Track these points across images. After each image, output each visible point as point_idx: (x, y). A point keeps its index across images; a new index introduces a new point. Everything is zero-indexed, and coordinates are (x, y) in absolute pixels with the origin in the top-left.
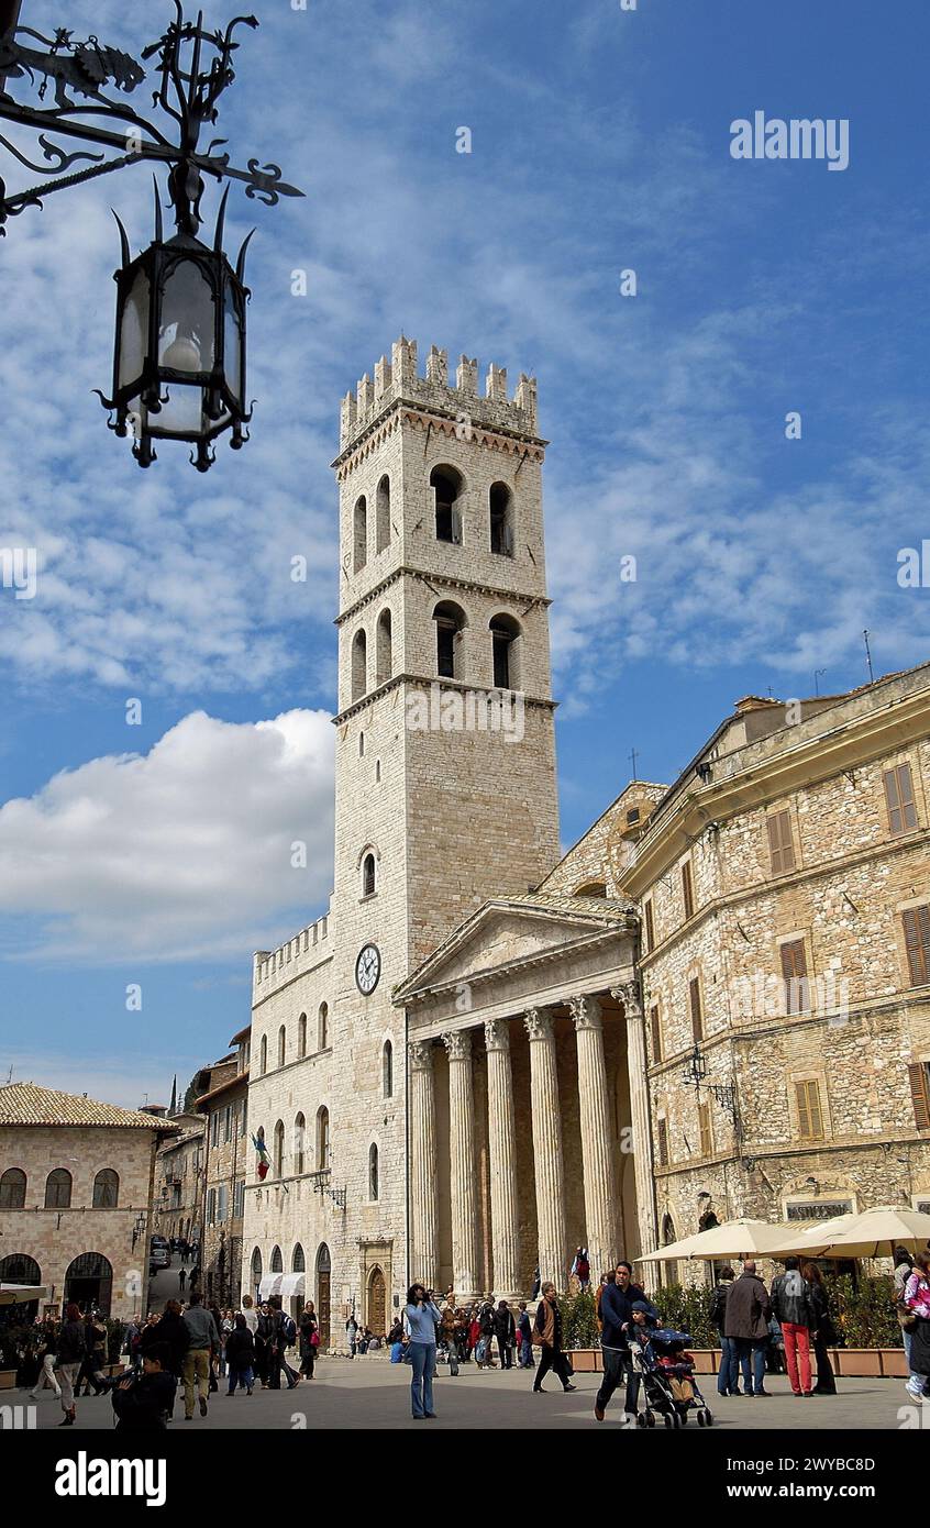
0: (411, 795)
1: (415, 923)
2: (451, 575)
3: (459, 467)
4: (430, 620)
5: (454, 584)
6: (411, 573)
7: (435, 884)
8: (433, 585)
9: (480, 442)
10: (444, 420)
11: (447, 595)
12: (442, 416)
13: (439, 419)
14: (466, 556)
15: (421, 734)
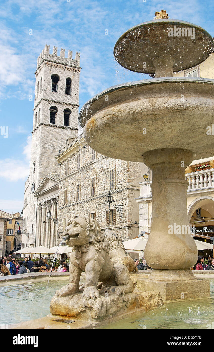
0: (41, 150)
1: (40, 178)
2: (55, 100)
3: (58, 74)
4: (49, 110)
5: (55, 102)
6: (44, 100)
7: (46, 170)
8: (50, 102)
9: (64, 68)
10: (55, 64)
11: (53, 104)
12: (55, 63)
13: (54, 63)
14: (59, 95)
15: (45, 137)
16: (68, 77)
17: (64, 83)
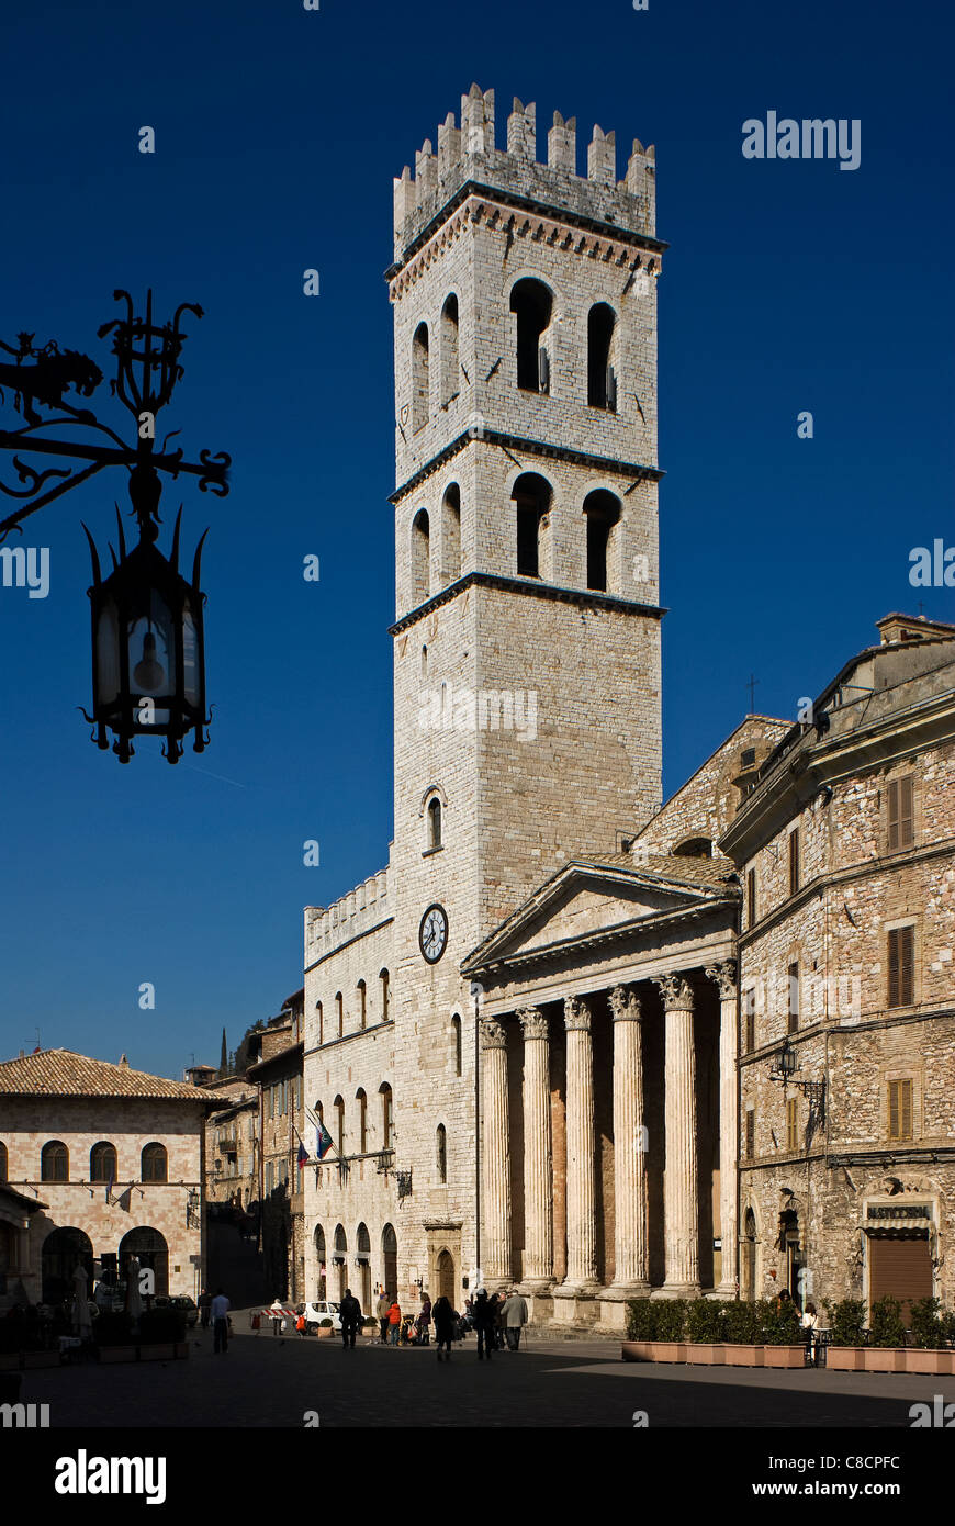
1: (488, 882)
2: (537, 437)
3: (548, 280)
4: (507, 501)
5: (539, 449)
6: (485, 436)
7: (512, 836)
8: (514, 452)
9: (576, 246)
11: (529, 466)
12: (527, 206)
13: (524, 212)
14: (556, 411)
15: (497, 650)
16: (601, 298)
17: (580, 338)
